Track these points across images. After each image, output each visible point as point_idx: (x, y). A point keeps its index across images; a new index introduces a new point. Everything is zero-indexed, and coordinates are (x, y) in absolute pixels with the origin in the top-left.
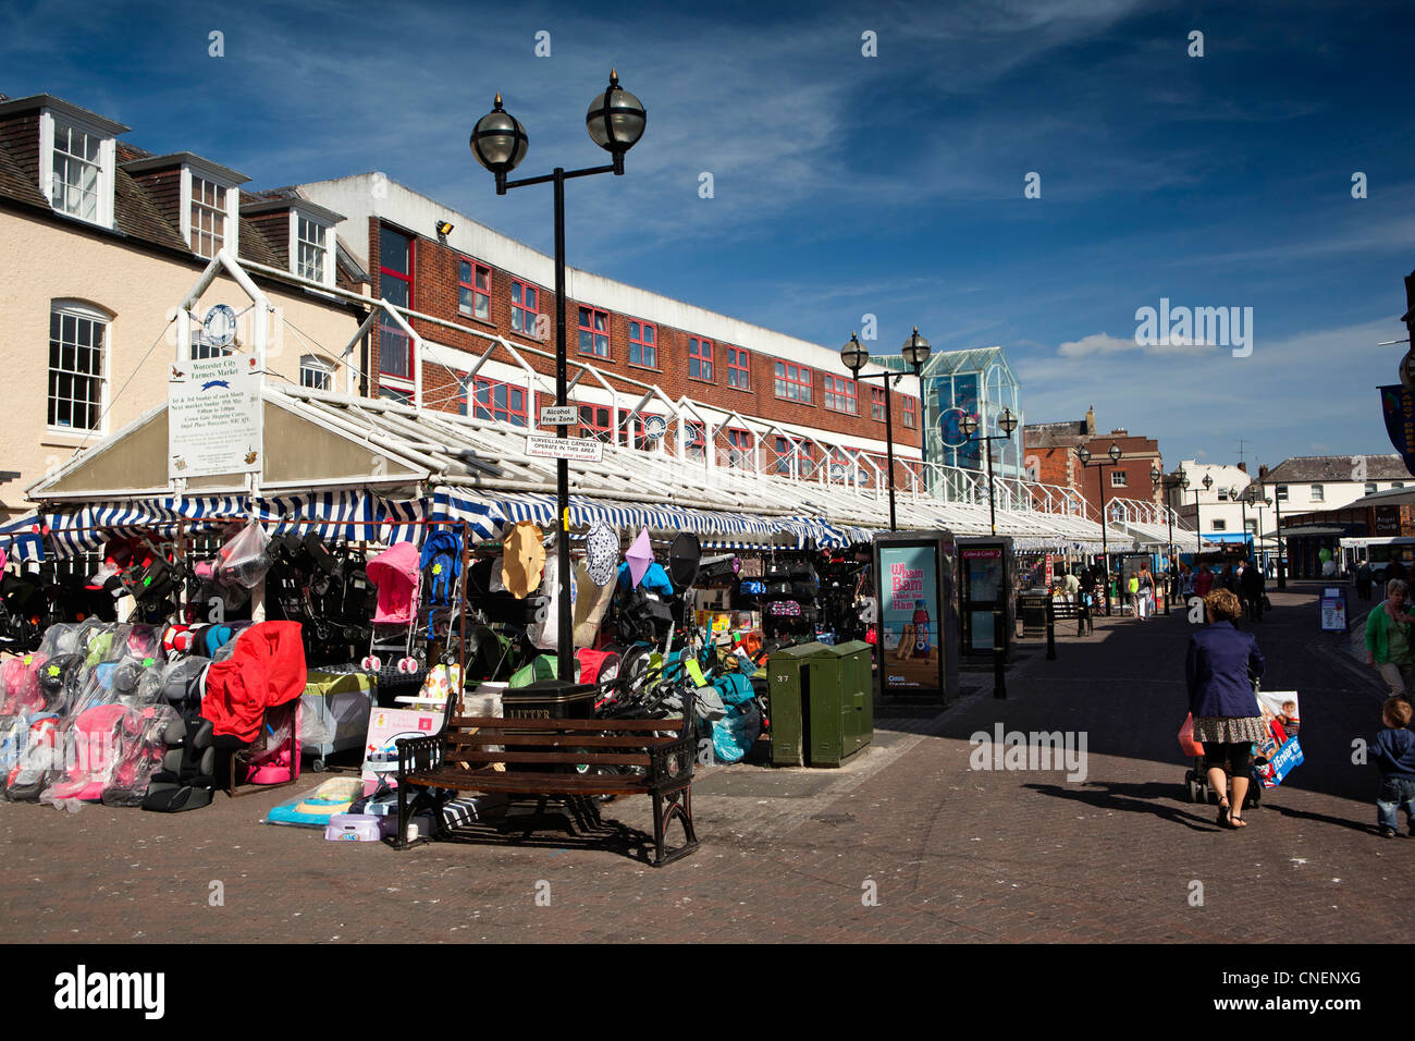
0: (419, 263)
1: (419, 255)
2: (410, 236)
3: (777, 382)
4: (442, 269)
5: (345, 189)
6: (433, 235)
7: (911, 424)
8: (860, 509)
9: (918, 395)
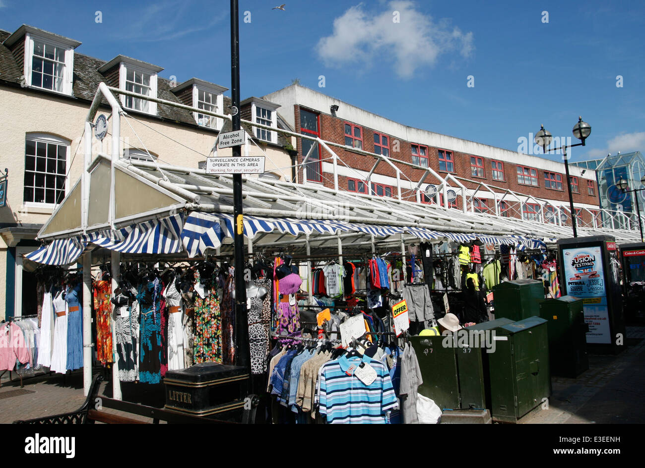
0: (322, 126)
1: (321, 122)
2: (318, 113)
3: (519, 176)
4: (334, 128)
5: (283, 94)
6: (329, 113)
7: (592, 194)
8: (559, 232)
9: (595, 179)
